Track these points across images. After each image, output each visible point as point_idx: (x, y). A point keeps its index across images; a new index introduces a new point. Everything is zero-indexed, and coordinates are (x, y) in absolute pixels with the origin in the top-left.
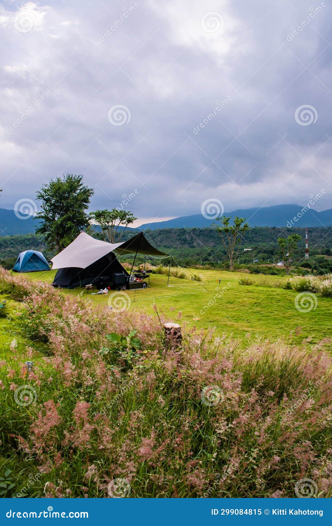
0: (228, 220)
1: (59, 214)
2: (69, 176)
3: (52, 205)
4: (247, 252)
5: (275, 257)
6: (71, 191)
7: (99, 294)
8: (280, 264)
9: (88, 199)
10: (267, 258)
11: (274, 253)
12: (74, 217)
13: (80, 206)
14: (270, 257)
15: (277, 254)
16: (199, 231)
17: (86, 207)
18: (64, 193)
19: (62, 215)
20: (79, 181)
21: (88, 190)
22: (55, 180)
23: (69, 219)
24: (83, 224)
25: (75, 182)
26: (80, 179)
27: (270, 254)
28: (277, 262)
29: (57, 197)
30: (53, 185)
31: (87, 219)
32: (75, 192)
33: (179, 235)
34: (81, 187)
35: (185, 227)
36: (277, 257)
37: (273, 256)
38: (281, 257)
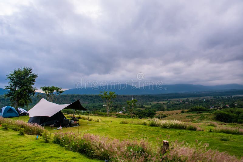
0: (106, 93)
1: (19, 87)
2: (25, 68)
3: (15, 82)
4: (105, 106)
5: (118, 109)
6: (26, 76)
7: (58, 129)
8: (120, 112)
9: (34, 80)
10: (114, 110)
11: (117, 107)
12: (27, 89)
13: (31, 83)
14: (115, 109)
15: (118, 107)
16: (81, 96)
17: (33, 84)
18: (22, 76)
19: (20, 88)
20: (30, 71)
21: (35, 75)
22: (17, 70)
23: (24, 90)
24: (31, 93)
25: (28, 71)
26: (31, 70)
27: (116, 108)
28: (119, 112)
29: (18, 78)
30: (16, 72)
31: (34, 90)
32: (28, 76)
33: (71, 98)
34: (31, 73)
35: (74, 94)
36: (119, 109)
37: (117, 109)
38: (121, 109)
